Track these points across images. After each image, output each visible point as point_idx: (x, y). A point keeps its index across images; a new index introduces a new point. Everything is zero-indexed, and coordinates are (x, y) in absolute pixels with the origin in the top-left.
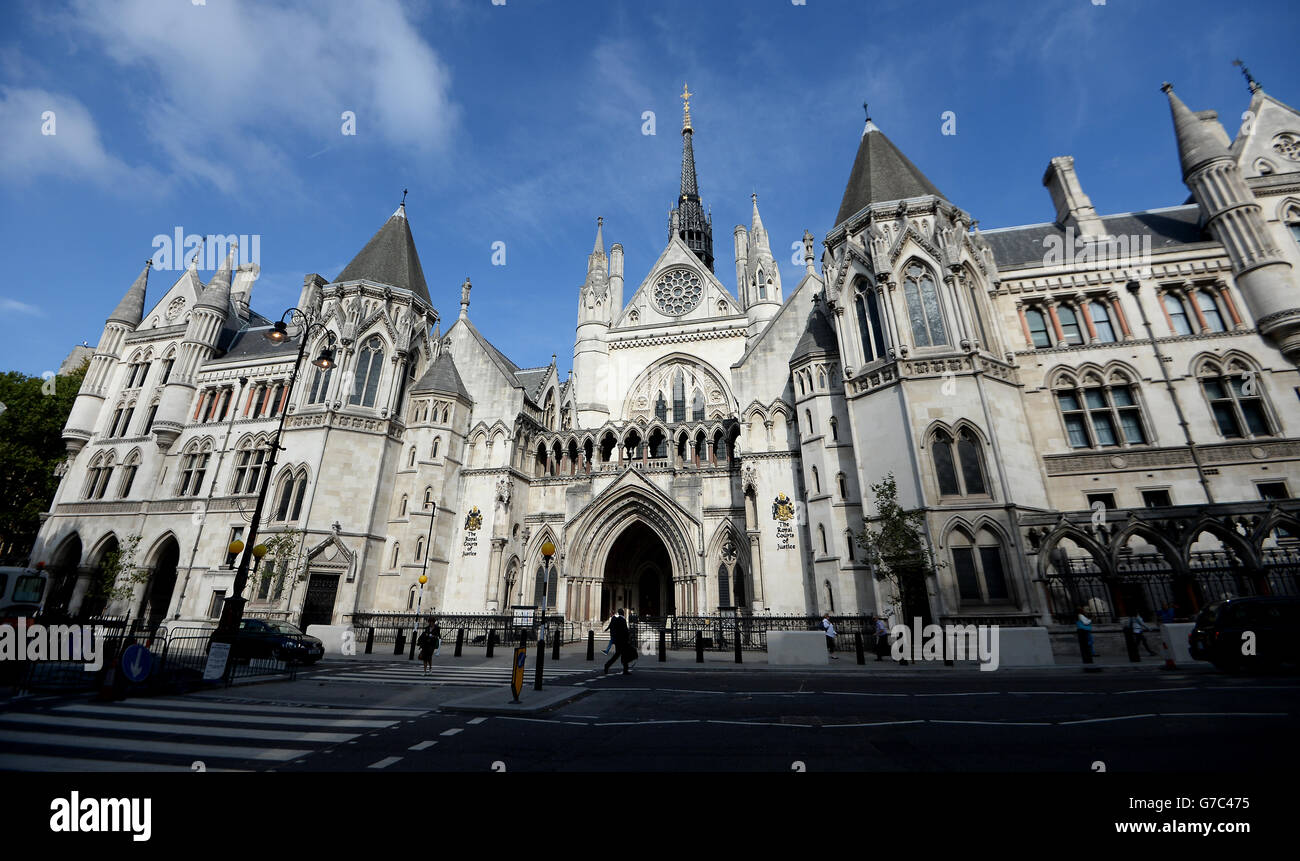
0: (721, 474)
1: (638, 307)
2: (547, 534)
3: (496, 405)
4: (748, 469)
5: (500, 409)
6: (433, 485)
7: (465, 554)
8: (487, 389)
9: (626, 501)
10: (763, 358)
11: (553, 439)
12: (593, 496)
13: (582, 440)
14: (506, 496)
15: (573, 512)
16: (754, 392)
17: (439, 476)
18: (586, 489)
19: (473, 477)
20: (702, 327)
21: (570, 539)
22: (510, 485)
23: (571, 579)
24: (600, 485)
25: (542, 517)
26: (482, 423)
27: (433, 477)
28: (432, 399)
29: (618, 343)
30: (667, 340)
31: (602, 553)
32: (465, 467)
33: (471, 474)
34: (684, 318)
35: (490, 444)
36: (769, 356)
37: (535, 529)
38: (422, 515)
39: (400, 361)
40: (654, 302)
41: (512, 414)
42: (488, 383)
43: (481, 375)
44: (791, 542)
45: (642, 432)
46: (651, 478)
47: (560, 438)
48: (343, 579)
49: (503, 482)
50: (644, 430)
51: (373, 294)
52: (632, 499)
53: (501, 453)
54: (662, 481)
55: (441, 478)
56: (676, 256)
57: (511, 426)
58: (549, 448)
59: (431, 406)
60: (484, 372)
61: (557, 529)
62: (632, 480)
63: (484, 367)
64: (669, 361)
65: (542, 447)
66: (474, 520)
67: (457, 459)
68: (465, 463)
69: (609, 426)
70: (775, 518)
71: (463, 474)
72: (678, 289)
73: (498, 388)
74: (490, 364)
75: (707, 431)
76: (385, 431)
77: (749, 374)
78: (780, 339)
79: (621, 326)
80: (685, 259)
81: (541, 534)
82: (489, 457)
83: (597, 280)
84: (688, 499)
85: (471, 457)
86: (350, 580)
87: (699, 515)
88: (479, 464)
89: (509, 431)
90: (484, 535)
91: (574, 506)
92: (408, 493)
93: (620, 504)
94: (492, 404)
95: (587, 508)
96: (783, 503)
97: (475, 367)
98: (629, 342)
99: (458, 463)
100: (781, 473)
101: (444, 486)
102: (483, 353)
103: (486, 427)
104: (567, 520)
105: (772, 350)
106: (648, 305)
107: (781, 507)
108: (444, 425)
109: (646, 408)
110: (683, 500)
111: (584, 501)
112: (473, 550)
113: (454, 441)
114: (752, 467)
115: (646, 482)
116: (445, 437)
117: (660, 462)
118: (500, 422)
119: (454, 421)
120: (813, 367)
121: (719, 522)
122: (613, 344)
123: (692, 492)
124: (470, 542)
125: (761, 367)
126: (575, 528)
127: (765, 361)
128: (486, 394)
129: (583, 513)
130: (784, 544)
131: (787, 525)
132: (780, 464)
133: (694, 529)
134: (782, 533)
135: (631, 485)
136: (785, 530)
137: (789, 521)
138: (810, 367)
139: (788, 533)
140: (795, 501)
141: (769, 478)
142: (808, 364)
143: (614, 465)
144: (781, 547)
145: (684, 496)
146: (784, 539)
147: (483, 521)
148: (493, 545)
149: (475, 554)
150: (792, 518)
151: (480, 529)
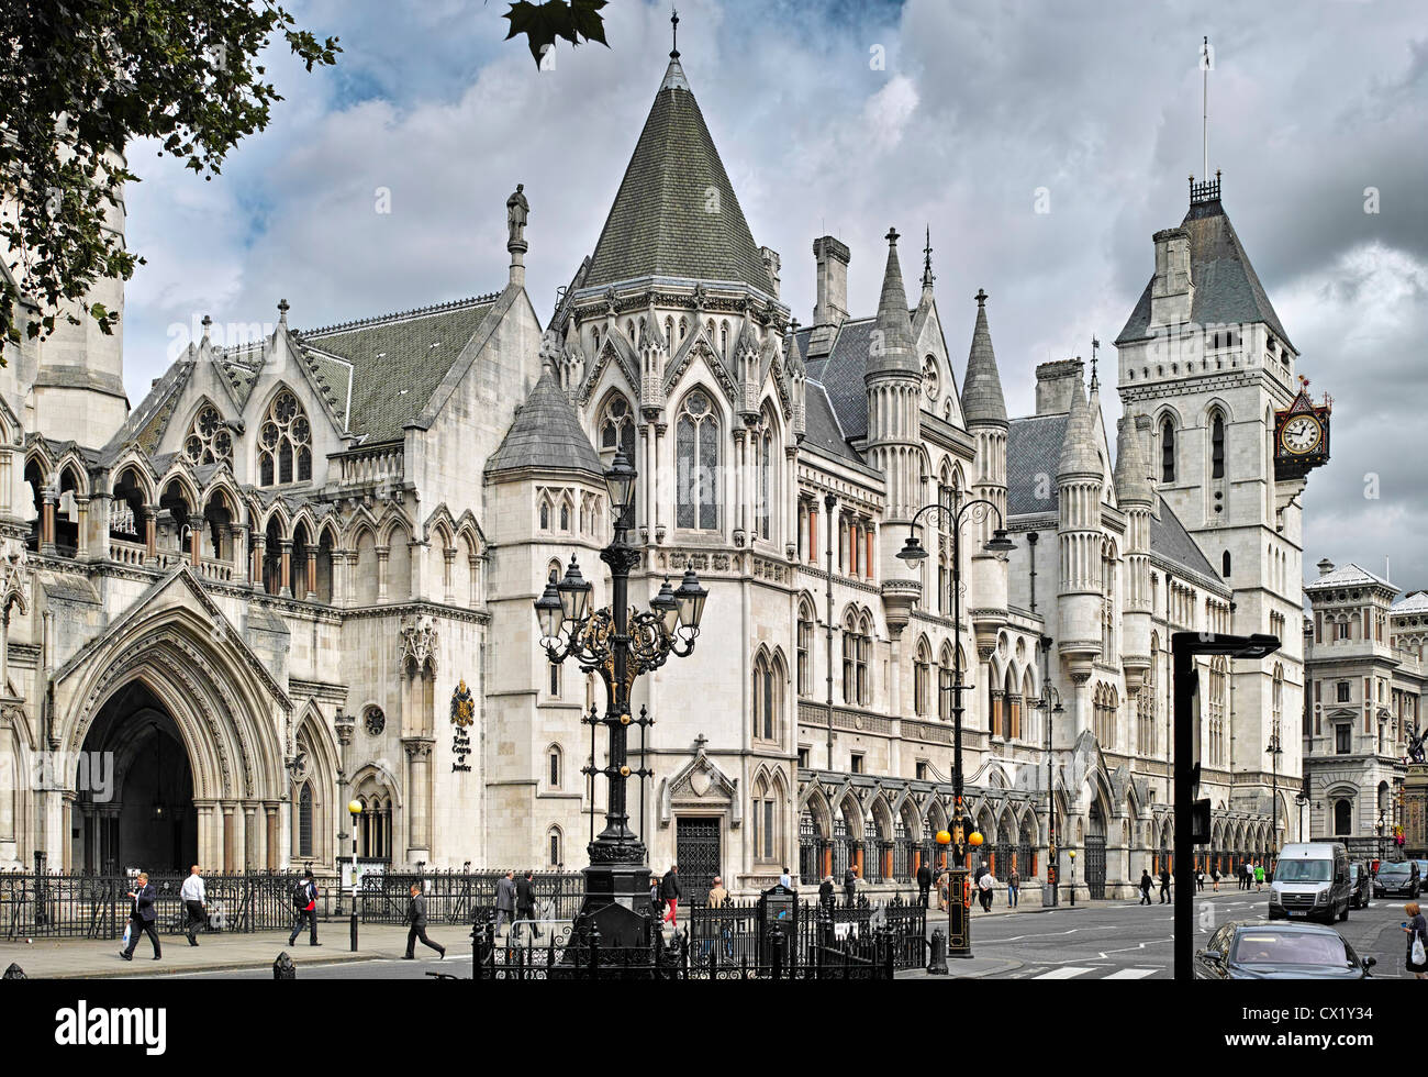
4: (428, 630)
10: (454, 424)
12: (106, 615)
15: (68, 645)
16: (440, 487)
18: (95, 597)
21: (63, 707)
24: (121, 595)
36: (462, 424)
44: (468, 760)
45: (196, 493)
46: (216, 599)
50: (202, 489)
54: (231, 610)
62: (181, 596)
69: (133, 458)
70: (453, 722)
75: (287, 520)
78: (477, 397)
84: (270, 657)
87: (285, 688)
91: (66, 631)
95: (101, 643)
96: (463, 697)
105: (466, 414)
107: (461, 703)
110: (263, 655)
111: (88, 624)
114: (432, 628)
115: (207, 606)
117: (219, 567)
120: (577, 492)
123: (276, 643)
125: (450, 442)
126: (71, 682)
127: (457, 430)
129: (92, 653)
130: (460, 764)
131: (464, 733)
132: (462, 630)
133: (278, 715)
134: (459, 746)
135: (182, 608)
136: (462, 741)
137: (467, 728)
138: (571, 490)
139: (465, 747)
140: (475, 696)
141: (450, 652)
142: (572, 485)
143: (138, 552)
144: (456, 768)
145: (264, 648)
146: (460, 755)
150: (471, 723)
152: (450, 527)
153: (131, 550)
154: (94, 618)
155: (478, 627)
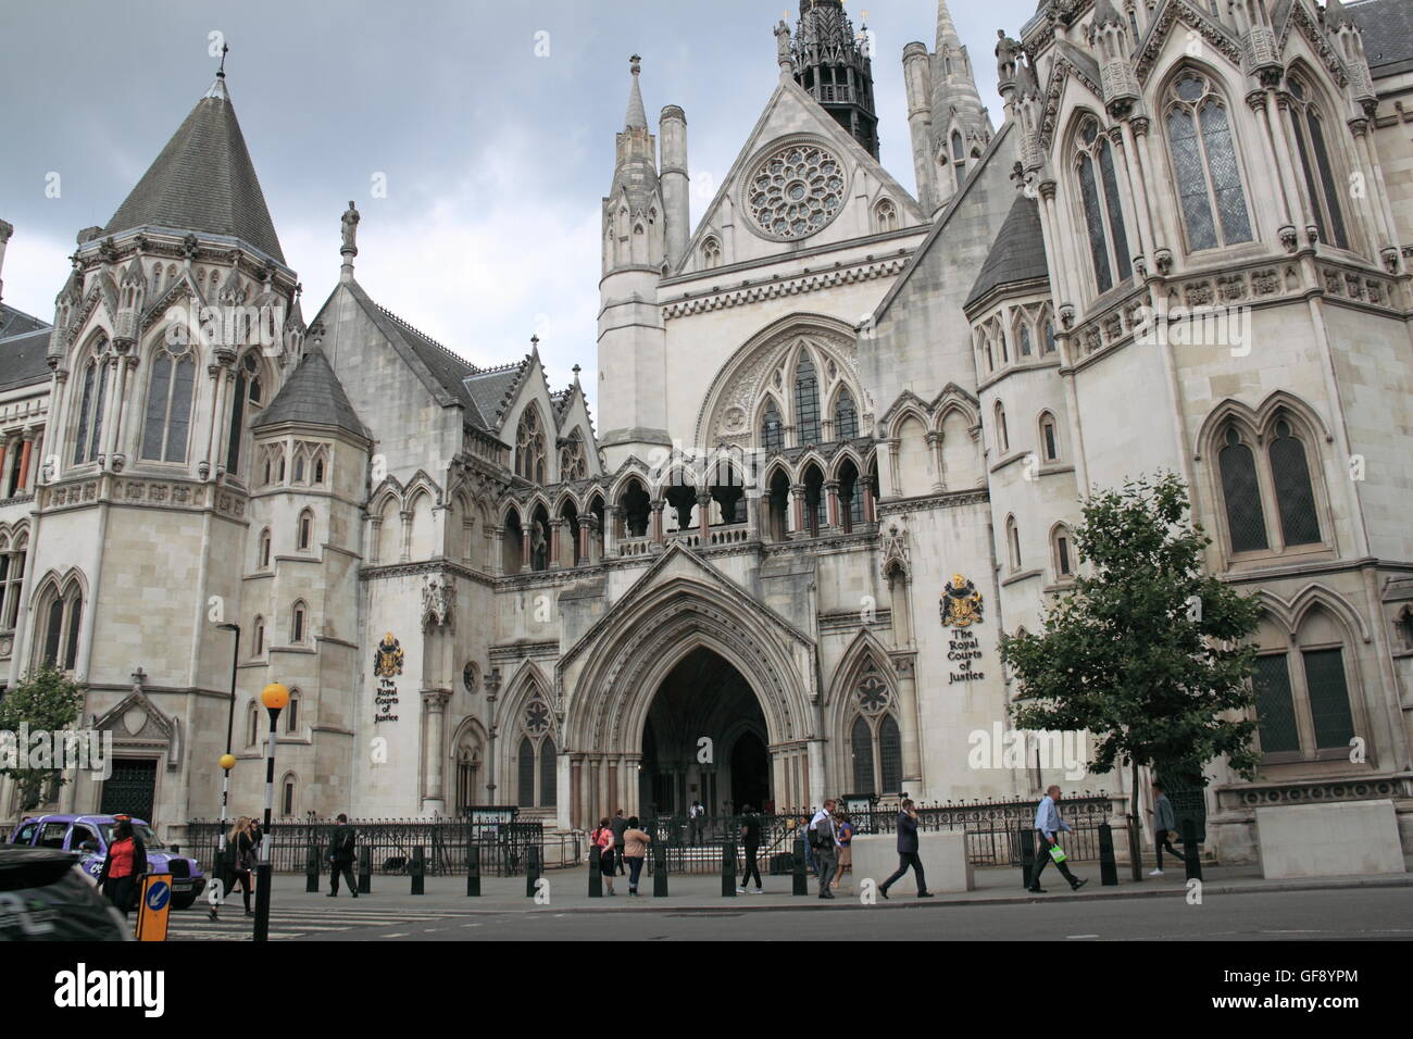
0: (854, 547)
1: (718, 227)
2: (531, 678)
3: (412, 443)
4: (894, 531)
5: (420, 449)
6: (308, 598)
7: (378, 719)
8: (396, 414)
9: (671, 611)
10: (920, 304)
11: (531, 501)
12: (608, 603)
13: (586, 499)
14: (440, 611)
15: (574, 635)
16: (902, 376)
17: (317, 581)
18: (597, 592)
19: (382, 581)
20: (844, 257)
21: (571, 688)
22: (448, 591)
23: (579, 758)
24: (620, 584)
25: (519, 649)
26: (391, 479)
27: (304, 583)
28: (290, 439)
29: (681, 306)
30: (778, 289)
31: (636, 708)
32: (367, 562)
33: (378, 575)
34: (809, 244)
35: (409, 516)
36: (933, 299)
37: (509, 671)
38: (290, 651)
39: (223, 374)
40: (750, 214)
41: (443, 457)
42: (397, 403)
43: (383, 387)
44: (976, 666)
46: (716, 563)
47: (545, 499)
48: (162, 766)
49: (433, 586)
51: (165, 251)
52: (682, 606)
53: (428, 533)
54: (737, 568)
55: (320, 585)
56: (790, 119)
57: (442, 483)
58: (525, 518)
59: (289, 453)
60: (389, 381)
61: (548, 669)
62: (679, 569)
63: (389, 371)
64: (783, 332)
65: (513, 518)
66: (389, 657)
67: (351, 547)
68: (367, 555)
69: (634, 469)
70: (944, 624)
71: (365, 575)
72: (796, 185)
73: (414, 409)
74: (398, 366)
75: (824, 463)
76: (208, 504)
77: (893, 341)
78: (954, 262)
79: (689, 269)
80: (805, 122)
81: (520, 680)
82: (408, 541)
83: (634, 182)
84: (787, 600)
85: (377, 543)
86: (172, 768)
87: (809, 626)
88: (392, 555)
89: (439, 491)
90: (409, 684)
91: (572, 627)
92: (263, 614)
93: (661, 617)
94: (406, 441)
95: (598, 628)
96: (961, 593)
97: (372, 373)
98: (701, 301)
99: (352, 555)
100: (957, 536)
101: (327, 599)
102: (385, 346)
103: (398, 485)
104: (564, 650)
105: (937, 286)
106: (738, 223)
107: (956, 601)
108: (318, 488)
109: (744, 430)
110: (778, 602)
111: (592, 614)
112: (392, 712)
113: (340, 515)
114: (901, 526)
115: (707, 570)
116: (321, 509)
117: (732, 531)
118: (421, 474)
119: (335, 478)
120: (1004, 314)
121: (850, 638)
122: (670, 307)
123: (795, 586)
124: (387, 698)
125: (916, 324)
126: (579, 665)
127: (925, 309)
128: (396, 423)
129: (590, 637)
130: (964, 673)
131: (970, 634)
132: (954, 516)
133: (800, 656)
134: (960, 652)
135: (678, 579)
136: (966, 646)
137: (975, 629)
138: (1000, 313)
139: (971, 650)
140: (984, 588)
141: (935, 548)
142: (998, 308)
143: (646, 543)
144: (954, 678)
145: (781, 593)
146: (964, 662)
147: (405, 659)
148: (426, 701)
149: (396, 718)
150: (980, 621)
151: (400, 673)
152: (922, 412)
153: (639, 543)
154: (598, 608)
155: (979, 506)
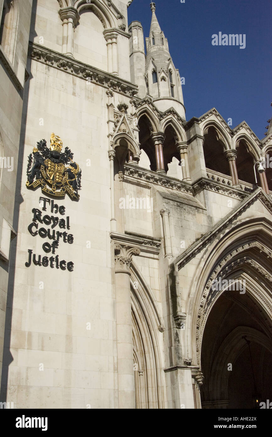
21: (185, 291)
95: (211, 238)
129: (204, 244)
143: (226, 180)
147: (84, 181)
148: (117, 252)
149: (70, 265)
151: (75, 198)
153: (221, 179)
154: (202, 218)
